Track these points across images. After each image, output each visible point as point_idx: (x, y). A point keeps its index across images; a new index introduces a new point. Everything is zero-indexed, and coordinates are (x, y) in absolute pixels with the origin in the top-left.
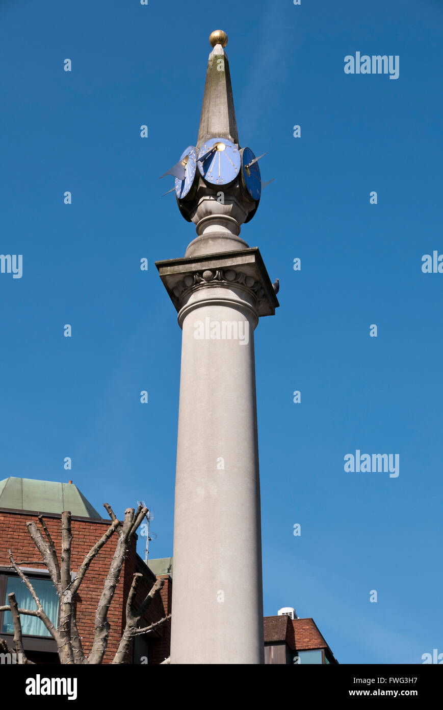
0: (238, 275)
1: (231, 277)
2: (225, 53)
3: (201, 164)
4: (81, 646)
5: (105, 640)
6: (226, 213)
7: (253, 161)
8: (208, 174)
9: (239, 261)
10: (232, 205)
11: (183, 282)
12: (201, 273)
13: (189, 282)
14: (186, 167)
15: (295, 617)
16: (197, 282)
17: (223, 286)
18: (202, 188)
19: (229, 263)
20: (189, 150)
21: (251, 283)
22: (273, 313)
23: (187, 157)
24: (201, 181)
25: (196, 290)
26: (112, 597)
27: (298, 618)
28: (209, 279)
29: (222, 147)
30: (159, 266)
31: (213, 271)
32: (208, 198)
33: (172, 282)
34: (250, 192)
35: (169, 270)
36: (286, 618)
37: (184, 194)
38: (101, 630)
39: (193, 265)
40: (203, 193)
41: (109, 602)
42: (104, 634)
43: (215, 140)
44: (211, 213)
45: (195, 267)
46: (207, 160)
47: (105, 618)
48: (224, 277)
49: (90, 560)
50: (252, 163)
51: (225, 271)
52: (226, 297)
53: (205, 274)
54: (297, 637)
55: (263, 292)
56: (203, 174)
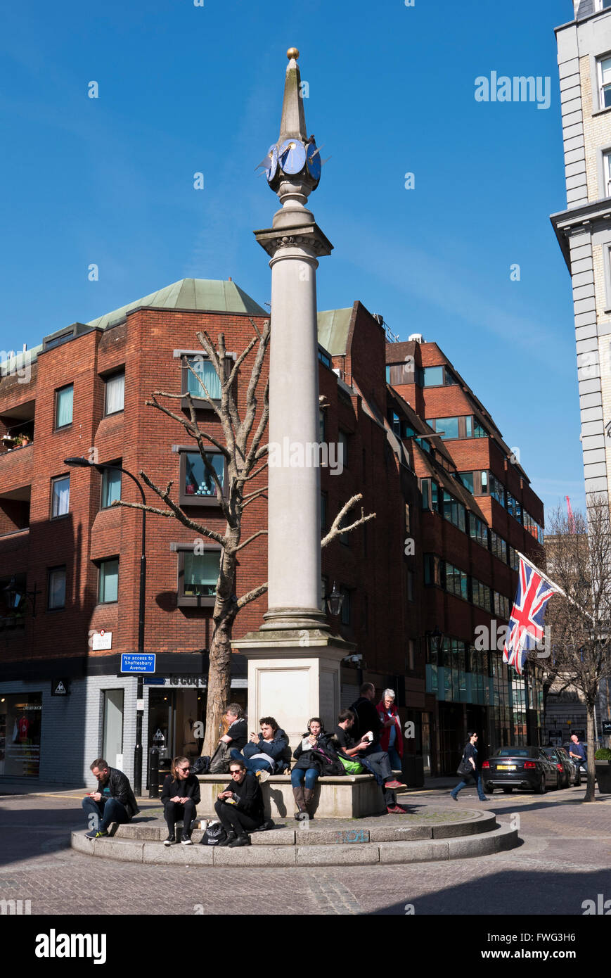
0: (303, 238)
1: (299, 240)
2: (297, 66)
3: (280, 160)
4: (238, 416)
5: (254, 411)
6: (297, 192)
7: (315, 152)
8: (285, 167)
9: (303, 231)
10: (301, 186)
11: (271, 243)
12: (281, 238)
13: (274, 244)
14: (272, 159)
15: (423, 341)
16: (279, 244)
17: (295, 246)
18: (281, 176)
19: (298, 232)
20: (273, 147)
21: (313, 242)
22: (330, 254)
23: (272, 152)
24: (280, 170)
25: (278, 248)
26: (257, 383)
27: (425, 342)
28: (286, 242)
29: (293, 146)
30: (256, 233)
31: (289, 237)
32: (285, 182)
33: (264, 243)
34: (313, 176)
35: (262, 237)
36: (414, 343)
37: (271, 178)
38: (251, 404)
39: (276, 233)
40: (282, 179)
41: (255, 386)
42: (253, 407)
43: (290, 141)
44: (288, 192)
45: (277, 234)
46: (284, 157)
47: (253, 397)
48: (296, 241)
49: (239, 365)
50: (314, 154)
51: (295, 237)
52: (297, 254)
53: (283, 239)
54: (423, 358)
55: (321, 246)
56: (281, 167)
